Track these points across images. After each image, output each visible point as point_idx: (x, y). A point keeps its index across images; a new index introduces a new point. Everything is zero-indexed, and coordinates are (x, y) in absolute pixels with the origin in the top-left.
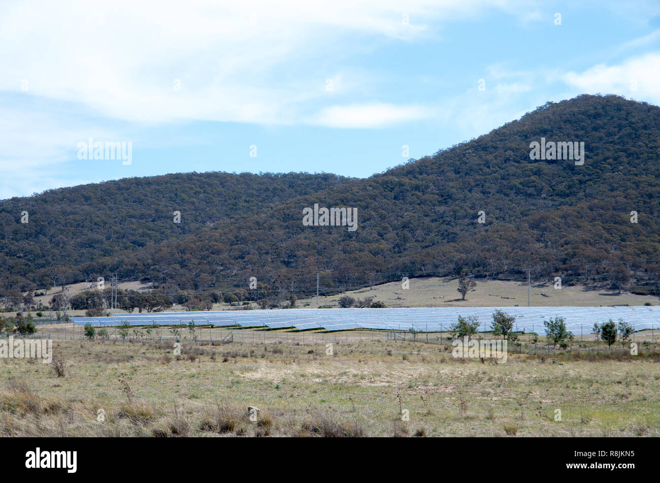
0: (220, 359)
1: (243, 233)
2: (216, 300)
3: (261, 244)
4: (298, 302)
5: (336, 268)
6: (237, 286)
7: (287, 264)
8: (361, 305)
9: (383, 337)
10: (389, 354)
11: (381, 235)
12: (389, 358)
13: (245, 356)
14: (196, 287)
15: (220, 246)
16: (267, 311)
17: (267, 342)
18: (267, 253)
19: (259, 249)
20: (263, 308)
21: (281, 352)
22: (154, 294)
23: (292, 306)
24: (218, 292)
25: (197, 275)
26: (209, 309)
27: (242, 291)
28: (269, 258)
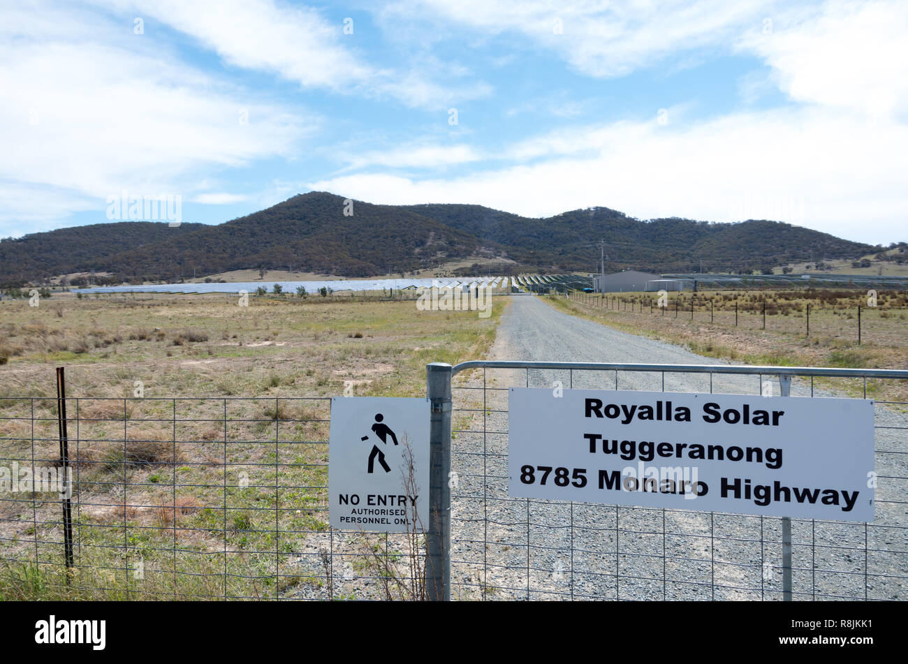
0: (146, 307)
1: (158, 250)
2: (145, 280)
3: (167, 254)
4: (185, 281)
5: (203, 265)
6: (156, 274)
7: (179, 263)
8: (215, 282)
9: (225, 296)
10: (227, 303)
11: (224, 251)
12: (226, 305)
13: (158, 305)
14: (135, 274)
15: (147, 255)
16: (171, 285)
17: (170, 299)
18: (170, 259)
19: (166, 257)
20: (168, 283)
21: (176, 303)
22: (113, 278)
23: (183, 282)
24: (146, 277)
25: (136, 269)
26: (142, 284)
27: (158, 276)
28: (171, 261)
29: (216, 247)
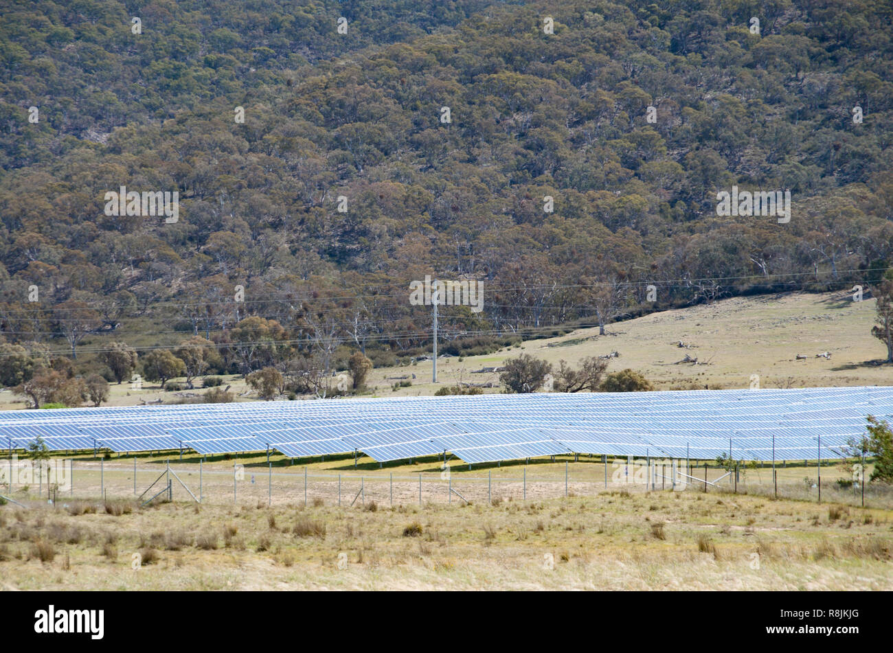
2: (119, 373)
3: (258, 196)
4: (374, 377)
6: (185, 328)
7: (339, 257)
8: (570, 383)
10: (658, 533)
11: (631, 164)
12: (653, 547)
13: (207, 546)
14: (56, 332)
16: (279, 406)
17: (277, 501)
18: (276, 225)
19: (253, 211)
20: (267, 395)
21: (319, 532)
23: (357, 387)
24: (124, 348)
25: (61, 297)
26: (98, 399)
27: (198, 343)
28: (282, 240)
29: (576, 142)
